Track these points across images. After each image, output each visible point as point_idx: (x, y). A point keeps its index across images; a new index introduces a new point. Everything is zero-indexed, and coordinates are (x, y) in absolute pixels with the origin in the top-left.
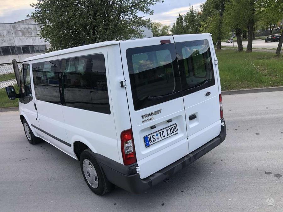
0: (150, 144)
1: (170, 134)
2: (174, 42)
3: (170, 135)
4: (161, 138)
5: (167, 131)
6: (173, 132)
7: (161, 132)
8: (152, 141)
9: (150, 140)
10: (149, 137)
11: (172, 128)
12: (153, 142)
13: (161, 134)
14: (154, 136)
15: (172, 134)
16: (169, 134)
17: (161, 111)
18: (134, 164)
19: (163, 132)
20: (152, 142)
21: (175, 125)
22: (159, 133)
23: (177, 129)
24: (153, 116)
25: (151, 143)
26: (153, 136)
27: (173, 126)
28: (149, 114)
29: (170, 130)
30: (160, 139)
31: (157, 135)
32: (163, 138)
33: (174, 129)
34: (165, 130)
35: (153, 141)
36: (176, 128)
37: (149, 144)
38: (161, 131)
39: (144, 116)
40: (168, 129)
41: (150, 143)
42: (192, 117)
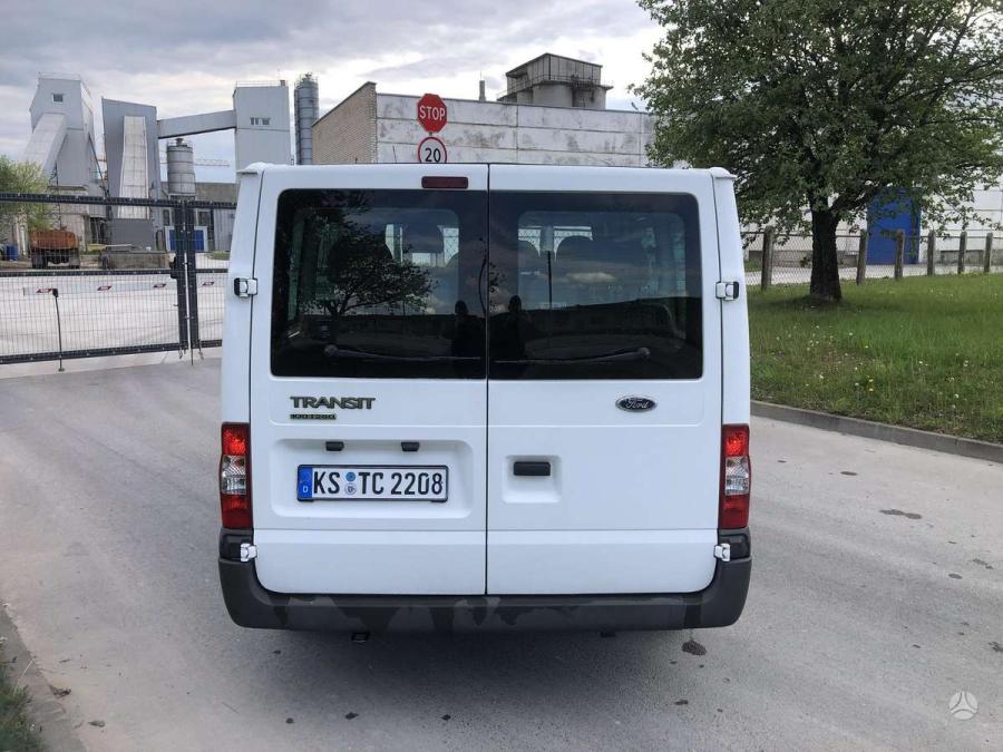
0: (314, 495)
1: (407, 492)
2: (486, 188)
3: (403, 496)
4: (364, 492)
5: (397, 478)
6: (423, 489)
7: (368, 473)
8: (326, 490)
9: (318, 483)
10: (316, 474)
11: (424, 479)
12: (328, 495)
13: (369, 479)
14: (338, 475)
15: (418, 496)
16: (402, 488)
17: (373, 402)
18: (243, 532)
19: (378, 477)
20: (323, 492)
21: (443, 472)
22: (360, 474)
23: (444, 485)
24: (337, 410)
25: (319, 494)
26: (334, 477)
27: (431, 472)
28: (323, 402)
29: (410, 478)
30: (359, 494)
31: (351, 477)
32: (370, 494)
33: (431, 482)
34: (388, 473)
35: (330, 490)
36: (444, 480)
37: (310, 493)
38: (372, 471)
39: (301, 402)
40: (403, 472)
41: (316, 492)
42: (531, 469)
